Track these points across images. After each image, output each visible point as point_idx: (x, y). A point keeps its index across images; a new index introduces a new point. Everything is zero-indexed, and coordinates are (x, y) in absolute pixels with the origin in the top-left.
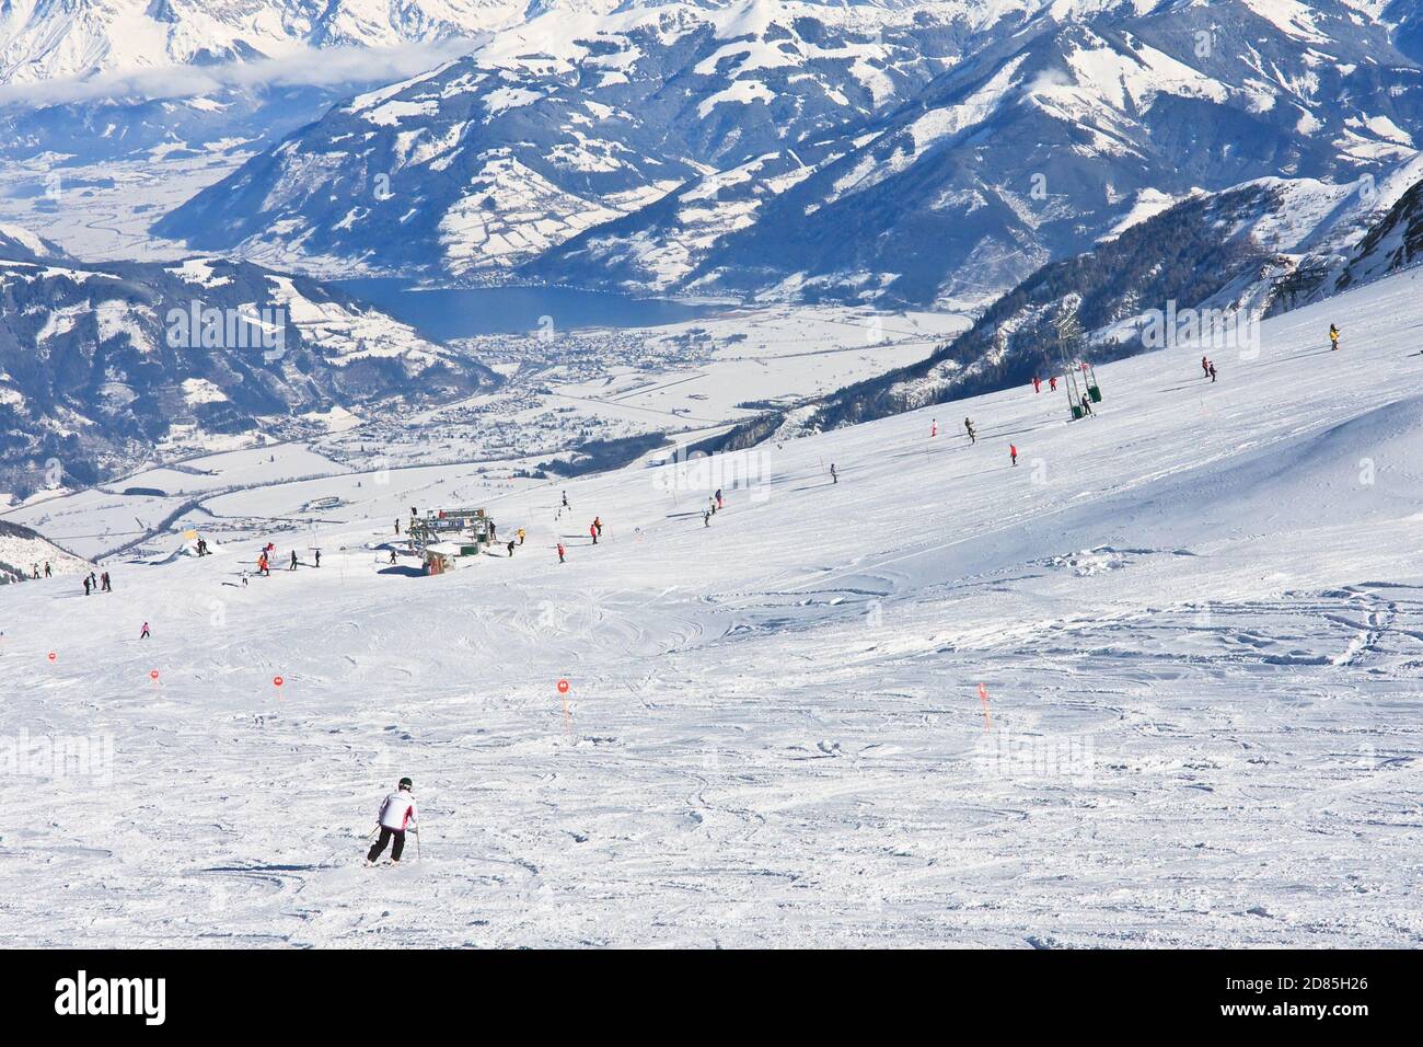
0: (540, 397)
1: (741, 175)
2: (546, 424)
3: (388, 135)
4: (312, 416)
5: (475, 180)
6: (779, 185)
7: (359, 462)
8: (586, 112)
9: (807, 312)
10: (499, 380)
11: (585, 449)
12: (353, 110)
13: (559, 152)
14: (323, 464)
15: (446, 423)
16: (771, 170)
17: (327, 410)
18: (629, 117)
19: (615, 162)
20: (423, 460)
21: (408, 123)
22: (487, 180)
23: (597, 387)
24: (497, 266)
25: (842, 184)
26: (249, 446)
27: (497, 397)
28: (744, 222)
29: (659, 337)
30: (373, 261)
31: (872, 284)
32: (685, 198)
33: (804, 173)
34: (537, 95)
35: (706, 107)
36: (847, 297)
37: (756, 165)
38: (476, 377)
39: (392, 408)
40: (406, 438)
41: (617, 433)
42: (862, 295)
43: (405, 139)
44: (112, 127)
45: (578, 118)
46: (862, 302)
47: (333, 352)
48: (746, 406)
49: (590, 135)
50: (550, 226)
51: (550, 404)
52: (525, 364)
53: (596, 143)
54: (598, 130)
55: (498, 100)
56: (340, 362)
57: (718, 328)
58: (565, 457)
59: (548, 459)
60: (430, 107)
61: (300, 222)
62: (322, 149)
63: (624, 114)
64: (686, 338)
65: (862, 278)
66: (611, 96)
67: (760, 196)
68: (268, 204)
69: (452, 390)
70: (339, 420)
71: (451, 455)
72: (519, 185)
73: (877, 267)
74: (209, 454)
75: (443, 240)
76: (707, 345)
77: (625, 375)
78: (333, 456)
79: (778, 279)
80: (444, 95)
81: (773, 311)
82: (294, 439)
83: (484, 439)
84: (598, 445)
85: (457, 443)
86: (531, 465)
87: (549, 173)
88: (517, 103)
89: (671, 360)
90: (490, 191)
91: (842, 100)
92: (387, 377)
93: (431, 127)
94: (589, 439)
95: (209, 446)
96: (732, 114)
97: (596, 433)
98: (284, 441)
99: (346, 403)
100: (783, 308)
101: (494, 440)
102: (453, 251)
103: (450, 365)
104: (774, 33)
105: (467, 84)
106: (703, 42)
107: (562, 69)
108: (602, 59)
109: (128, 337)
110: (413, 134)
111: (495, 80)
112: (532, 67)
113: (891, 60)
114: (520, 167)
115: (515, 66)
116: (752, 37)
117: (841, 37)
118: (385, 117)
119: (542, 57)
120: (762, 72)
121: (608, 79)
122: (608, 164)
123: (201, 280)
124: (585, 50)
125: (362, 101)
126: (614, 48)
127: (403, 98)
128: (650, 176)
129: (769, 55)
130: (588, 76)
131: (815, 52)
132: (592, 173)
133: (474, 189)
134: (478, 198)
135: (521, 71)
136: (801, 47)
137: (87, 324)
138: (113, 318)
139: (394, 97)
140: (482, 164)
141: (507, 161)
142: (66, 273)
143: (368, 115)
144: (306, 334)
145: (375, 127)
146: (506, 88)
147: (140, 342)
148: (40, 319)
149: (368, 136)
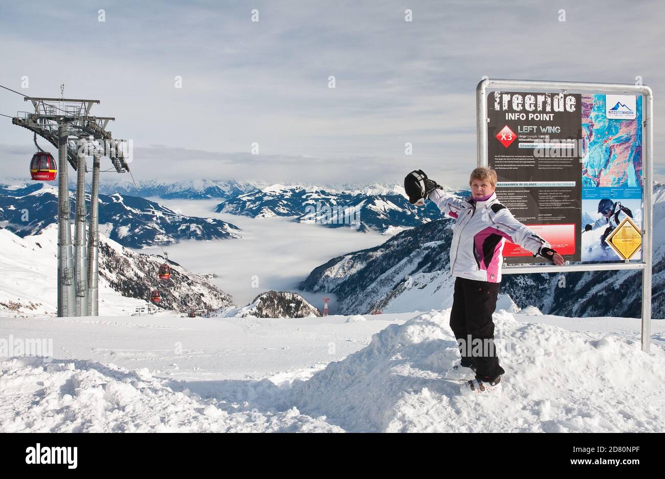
3: (245, 202)
5: (261, 211)
8: (282, 202)
12: (238, 198)
13: (277, 208)
19: (287, 211)
21: (249, 201)
22: (263, 212)
34: (273, 198)
35: (304, 204)
43: (248, 203)
45: (280, 203)
53: (284, 208)
54: (284, 205)
55: (266, 198)
60: (253, 198)
63: (289, 203)
66: (286, 200)
72: (269, 213)
80: (256, 196)
87: (275, 212)
88: (269, 199)
90: (264, 214)
93: (253, 202)
104: (317, 192)
105: (260, 195)
106: (304, 192)
107: (277, 194)
108: (285, 194)
109: (196, 231)
110: (250, 203)
111: (265, 195)
112: (272, 193)
113: (337, 199)
114: (269, 210)
115: (269, 193)
116: (312, 193)
117: (329, 194)
118: (245, 199)
119: (274, 192)
120: (314, 199)
121: (286, 197)
122: (285, 212)
123: (211, 222)
124: (282, 192)
125: (240, 196)
126: (287, 192)
127: (248, 196)
128: (293, 214)
129: (315, 196)
130: (282, 196)
131: (324, 196)
132: (283, 213)
133: (261, 213)
134: (262, 215)
135: (270, 194)
136: (321, 195)
137: (188, 228)
138: (193, 227)
139: (246, 196)
140: (263, 209)
141: (267, 209)
142: (185, 217)
143: (241, 198)
144: (231, 234)
145: (243, 200)
146: (267, 196)
147: (199, 232)
148: (179, 226)
149: (241, 202)
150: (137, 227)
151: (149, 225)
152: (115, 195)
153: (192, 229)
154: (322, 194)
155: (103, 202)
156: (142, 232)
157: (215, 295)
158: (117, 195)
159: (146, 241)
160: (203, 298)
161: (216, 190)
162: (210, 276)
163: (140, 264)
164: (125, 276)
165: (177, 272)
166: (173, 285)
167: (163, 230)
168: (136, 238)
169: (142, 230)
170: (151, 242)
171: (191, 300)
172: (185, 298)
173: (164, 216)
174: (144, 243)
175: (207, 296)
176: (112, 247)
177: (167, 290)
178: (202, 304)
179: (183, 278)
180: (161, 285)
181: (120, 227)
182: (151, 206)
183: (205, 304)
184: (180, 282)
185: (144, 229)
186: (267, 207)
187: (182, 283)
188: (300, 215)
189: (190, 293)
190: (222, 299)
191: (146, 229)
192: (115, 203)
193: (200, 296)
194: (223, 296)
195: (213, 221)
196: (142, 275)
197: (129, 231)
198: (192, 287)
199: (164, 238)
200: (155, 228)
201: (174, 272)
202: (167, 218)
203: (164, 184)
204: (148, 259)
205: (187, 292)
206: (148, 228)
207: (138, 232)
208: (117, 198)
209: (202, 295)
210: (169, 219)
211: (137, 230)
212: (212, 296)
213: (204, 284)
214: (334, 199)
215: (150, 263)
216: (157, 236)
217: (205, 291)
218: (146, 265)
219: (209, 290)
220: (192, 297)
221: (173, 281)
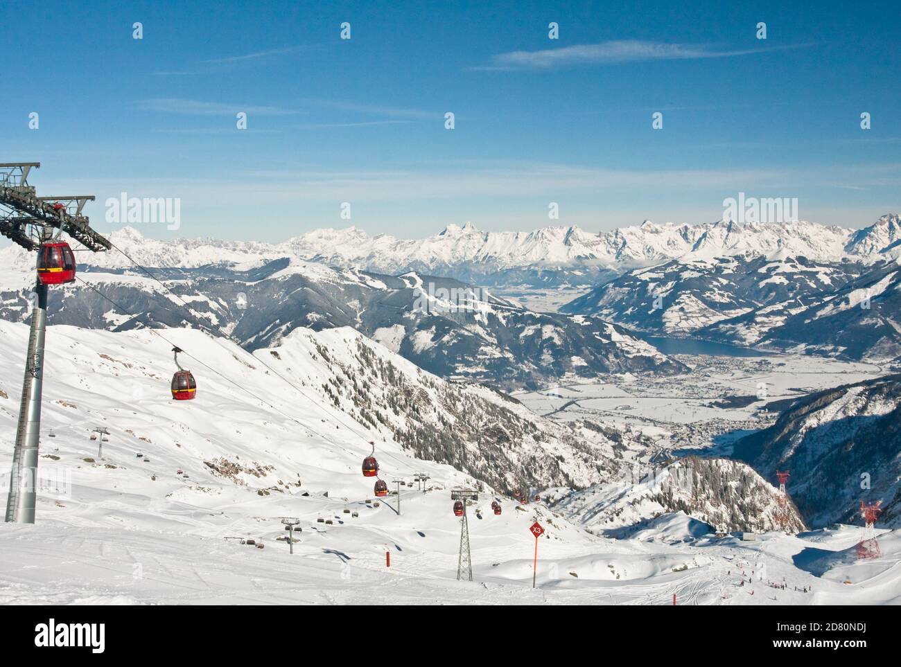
0: (706, 378)
1: (779, 307)
2: (710, 387)
3: (645, 283)
4: (618, 375)
5: (677, 301)
6: (794, 312)
7: (637, 394)
8: (718, 281)
9: (807, 358)
10: (689, 370)
11: (728, 398)
12: (633, 275)
13: (708, 294)
14: (622, 393)
15: (670, 383)
16: (791, 306)
17: (624, 374)
18: (734, 284)
19: (728, 300)
20: (662, 395)
21: (653, 280)
22: (682, 301)
23: (728, 376)
24: (684, 332)
25: (819, 313)
26: (594, 383)
27: (689, 376)
28: (780, 324)
29: (750, 361)
30: (638, 326)
31: (835, 350)
32: (758, 313)
33: (804, 308)
34: (700, 274)
35: (762, 284)
36: (824, 354)
37: (785, 304)
38: (680, 368)
39: (648, 376)
40: (654, 387)
41: (740, 394)
42: (830, 354)
43: (651, 286)
44: (547, 278)
45: (715, 283)
46: (830, 357)
47: (628, 352)
48: (791, 389)
49: (719, 289)
50: (703, 319)
51: (710, 381)
52: (699, 366)
53: (722, 292)
54: (723, 288)
55: (686, 275)
56: (631, 356)
57: (774, 361)
58: (720, 401)
59: (713, 401)
60: (661, 275)
61: (612, 310)
62: (621, 286)
63: (732, 283)
64: (761, 362)
65: (830, 347)
66: (727, 277)
67: (786, 315)
68: (600, 303)
69: (672, 371)
70: (628, 377)
71: (672, 395)
72: (693, 304)
73: (837, 344)
74: (579, 384)
75: (664, 320)
76: (770, 366)
77: (739, 374)
78: (627, 390)
79: (795, 345)
80: (666, 272)
81: (794, 356)
82: (611, 383)
83: (686, 391)
84: (732, 398)
85: (675, 391)
86: (706, 402)
87: (704, 301)
88: (693, 276)
89: (756, 370)
90: (682, 305)
91: (814, 286)
92: (646, 364)
93: (661, 282)
94: (728, 395)
95: (579, 382)
96: (772, 287)
97: (730, 394)
98: (607, 383)
99: (631, 371)
100: (798, 356)
101: (690, 391)
102: (668, 324)
103: (671, 362)
104: (789, 260)
105: (674, 268)
106: (762, 261)
107: (709, 266)
108: (724, 265)
109: (553, 338)
110: (655, 284)
111: (685, 268)
112: (699, 265)
113: (832, 273)
114: (693, 298)
115: (692, 264)
116: (780, 261)
117: (813, 264)
118: (644, 277)
119: (701, 262)
120: (784, 274)
121: (726, 272)
122: (725, 300)
123: (580, 322)
124: (717, 261)
125: (636, 272)
126: (728, 261)
127: (651, 271)
128: (741, 306)
129: (787, 268)
130: (719, 270)
131: (804, 268)
132: (720, 303)
133: (676, 304)
134: (678, 307)
135: (695, 266)
136: (799, 266)
137: (539, 333)
138: (548, 331)
139: (648, 271)
140: (680, 295)
141: (689, 295)
142: (533, 314)
143: (638, 276)
144: (618, 345)
145: (641, 281)
146: (689, 271)
147: (557, 341)
148: (522, 329)
149: (638, 283)
150: (447, 332)
151: (468, 328)
152: (408, 275)
153: (546, 336)
154: (802, 263)
155: (388, 286)
156: (455, 341)
157: (586, 461)
158: (413, 275)
159: (463, 357)
160: (562, 466)
162: (578, 424)
163: (448, 400)
164: (421, 422)
165: (516, 415)
166: (508, 440)
167: (492, 337)
168: (445, 352)
169: (455, 337)
170: (471, 359)
171: (541, 467)
172: (529, 464)
173: (494, 312)
174: (459, 362)
175: (569, 460)
176: (399, 369)
177: (497, 449)
178: (561, 476)
179: (526, 426)
180: (485, 439)
181: (417, 333)
183: (566, 476)
184: (521, 434)
185: (459, 335)
186: (689, 292)
187: (524, 437)
188: (754, 306)
189: (538, 454)
190: (599, 469)
191: (462, 335)
192: (410, 289)
193: (557, 462)
194: (600, 463)
195: (586, 321)
196: (452, 419)
197: (433, 340)
198: (543, 444)
199: (494, 352)
200: (477, 335)
201: (509, 414)
202: (500, 316)
204: (463, 391)
205: (533, 453)
206: (466, 333)
207: (448, 342)
208: (413, 281)
209: (561, 459)
210: (504, 317)
211: (446, 338)
212: (580, 461)
213: (566, 439)
214: (826, 274)
215: (467, 398)
216: (482, 348)
217: (566, 452)
218: (460, 401)
219: (575, 451)
220: (541, 462)
221: (508, 432)
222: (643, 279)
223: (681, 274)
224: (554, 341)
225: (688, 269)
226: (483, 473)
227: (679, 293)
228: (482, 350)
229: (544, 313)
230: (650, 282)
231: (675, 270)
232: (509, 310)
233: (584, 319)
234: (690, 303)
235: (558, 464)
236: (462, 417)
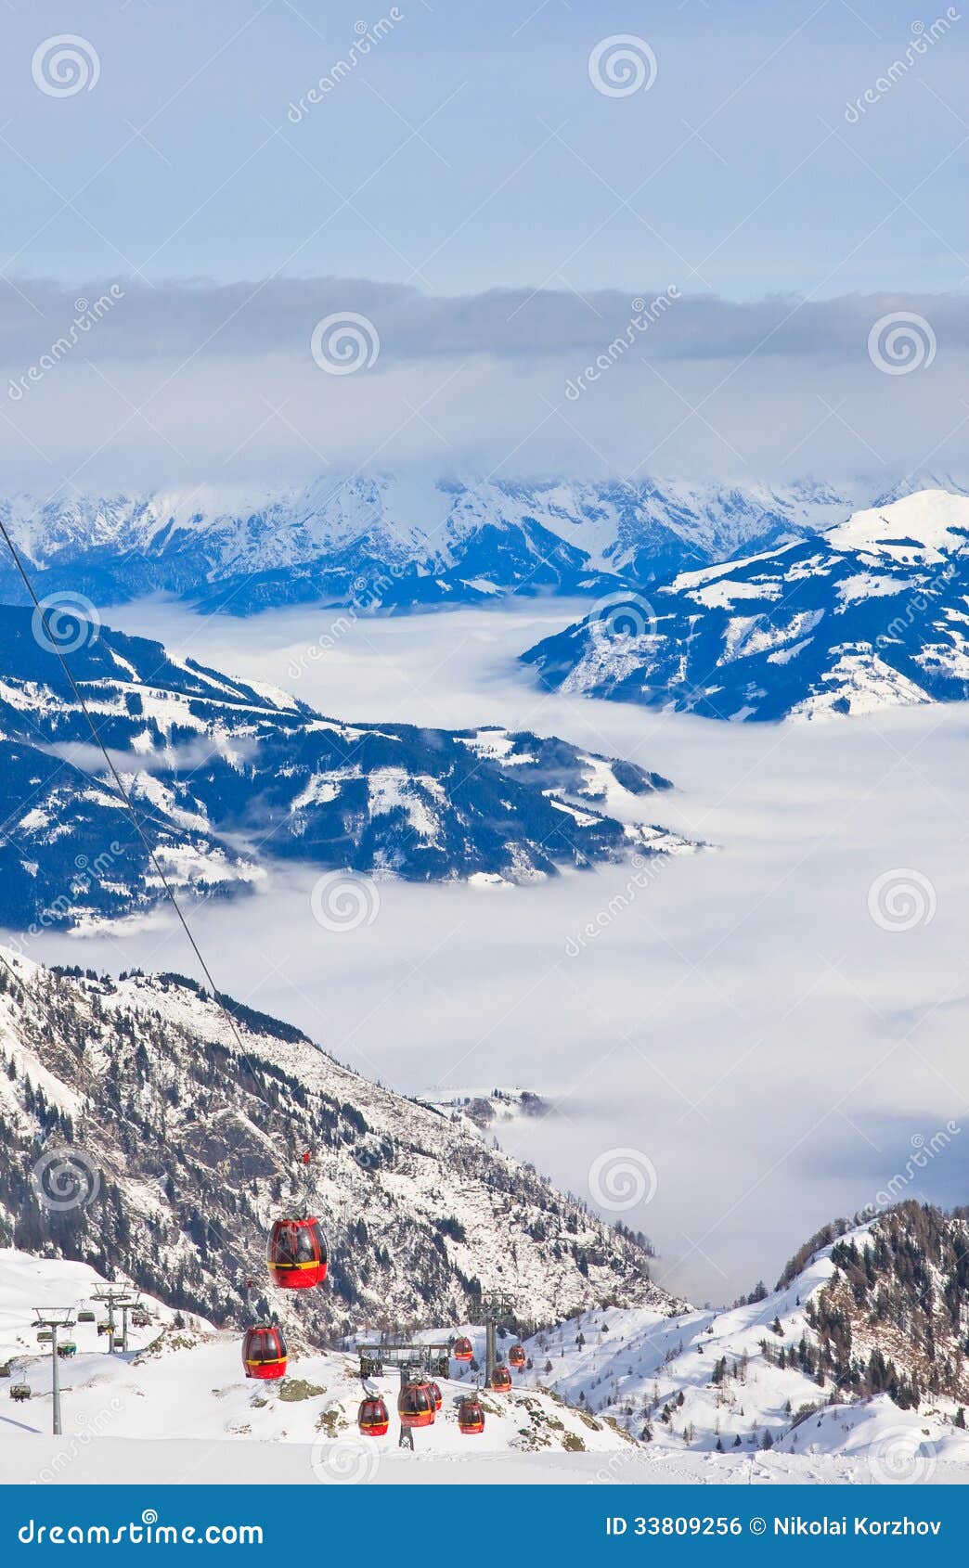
3: (718, 619)
5: (826, 677)
12: (673, 589)
13: (930, 652)
21: (743, 607)
22: (841, 677)
34: (903, 584)
43: (738, 625)
45: (954, 615)
55: (855, 588)
60: (770, 590)
72: (881, 687)
80: (788, 578)
87: (916, 676)
88: (879, 593)
90: (845, 691)
93: (772, 613)
105: (816, 566)
107: (933, 557)
109: (407, 813)
110: (749, 620)
111: (851, 564)
112: (897, 552)
114: (881, 667)
115: (875, 549)
118: (715, 597)
119: (907, 541)
123: (497, 755)
125: (685, 580)
127: (737, 576)
133: (823, 689)
134: (831, 697)
135: (884, 556)
137: (355, 794)
138: (387, 786)
139: (726, 577)
140: (837, 658)
141: (866, 658)
142: (335, 728)
143: (693, 595)
144: (630, 832)
145: (702, 609)
146: (865, 576)
147: (423, 822)
148: (299, 784)
149: (693, 619)
151: (109, 781)
153: (379, 805)
157: (537, 1233)
160: (458, 1254)
161: (530, 544)
162: (499, 1107)
165: (293, 1082)
167: (194, 810)
169: (64, 817)
170: (122, 890)
171: (384, 1260)
174: (80, 900)
175: (483, 1234)
177: (227, 1201)
178: (454, 1291)
179: (329, 1119)
180: (190, 1169)
182: (120, 661)
183: (472, 1287)
184: (314, 1149)
185: (78, 806)
186: (864, 645)
187: (325, 1156)
189: (375, 1215)
190: (585, 1259)
191: (90, 807)
193: (438, 1240)
194: (584, 1238)
195: (517, 750)
198: (390, 1180)
199: (203, 864)
200: (145, 805)
201: (268, 1080)
202: (218, 738)
203: (198, 519)
204: (108, 1003)
205: (354, 1211)
206: (104, 800)
207: (40, 831)
209: (452, 1228)
210: (236, 743)
211: (34, 819)
212: (518, 1234)
213: (464, 1159)
215: (123, 1026)
216: (160, 850)
217: (470, 1205)
218: (97, 1037)
219: (498, 1200)
220: (385, 1243)
221: (268, 1141)
222: (712, 604)
223: (838, 584)
224: (411, 822)
225: (861, 567)
226: (187, 1286)
227: (834, 650)
228: (161, 858)
229: (373, 727)
230: (733, 614)
231: (818, 571)
232: (252, 719)
233: (510, 744)
234: (871, 684)
235: (442, 1249)
236: (107, 1094)
